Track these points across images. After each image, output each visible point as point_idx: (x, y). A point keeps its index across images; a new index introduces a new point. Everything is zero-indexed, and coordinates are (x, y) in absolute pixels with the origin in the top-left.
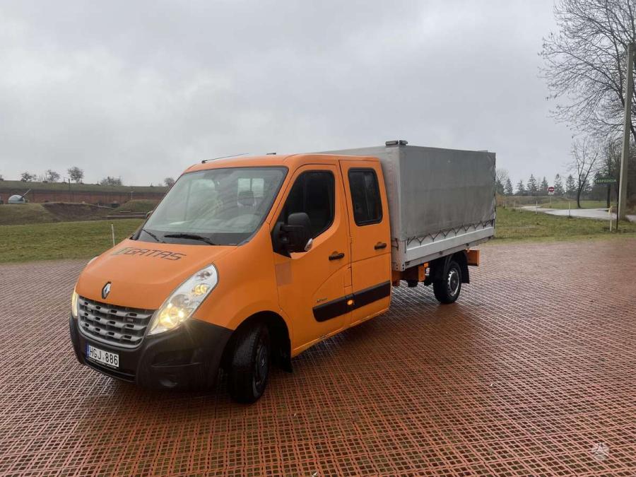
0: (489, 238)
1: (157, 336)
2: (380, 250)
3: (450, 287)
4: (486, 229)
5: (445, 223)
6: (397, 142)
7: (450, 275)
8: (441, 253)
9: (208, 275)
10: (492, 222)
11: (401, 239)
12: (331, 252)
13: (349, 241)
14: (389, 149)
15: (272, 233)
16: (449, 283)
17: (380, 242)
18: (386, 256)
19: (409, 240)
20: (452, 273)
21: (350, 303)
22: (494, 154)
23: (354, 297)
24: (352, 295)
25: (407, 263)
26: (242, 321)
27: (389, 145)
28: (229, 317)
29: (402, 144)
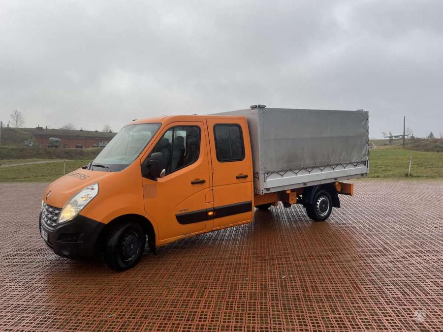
0: (362, 175)
1: (61, 224)
2: (241, 180)
3: (319, 209)
4: (357, 168)
5: (308, 162)
6: (256, 106)
7: (320, 201)
8: (305, 184)
9: (93, 189)
10: (365, 163)
11: (260, 172)
12: (194, 179)
13: (211, 172)
14: (253, 111)
15: (142, 165)
16: (318, 206)
17: (242, 174)
18: (249, 184)
19: (269, 173)
20: (321, 199)
21: (210, 213)
22: (368, 112)
23: (214, 210)
24: (213, 209)
25: (268, 189)
26: (112, 219)
27: (253, 108)
28: (102, 216)
29: (261, 107)
